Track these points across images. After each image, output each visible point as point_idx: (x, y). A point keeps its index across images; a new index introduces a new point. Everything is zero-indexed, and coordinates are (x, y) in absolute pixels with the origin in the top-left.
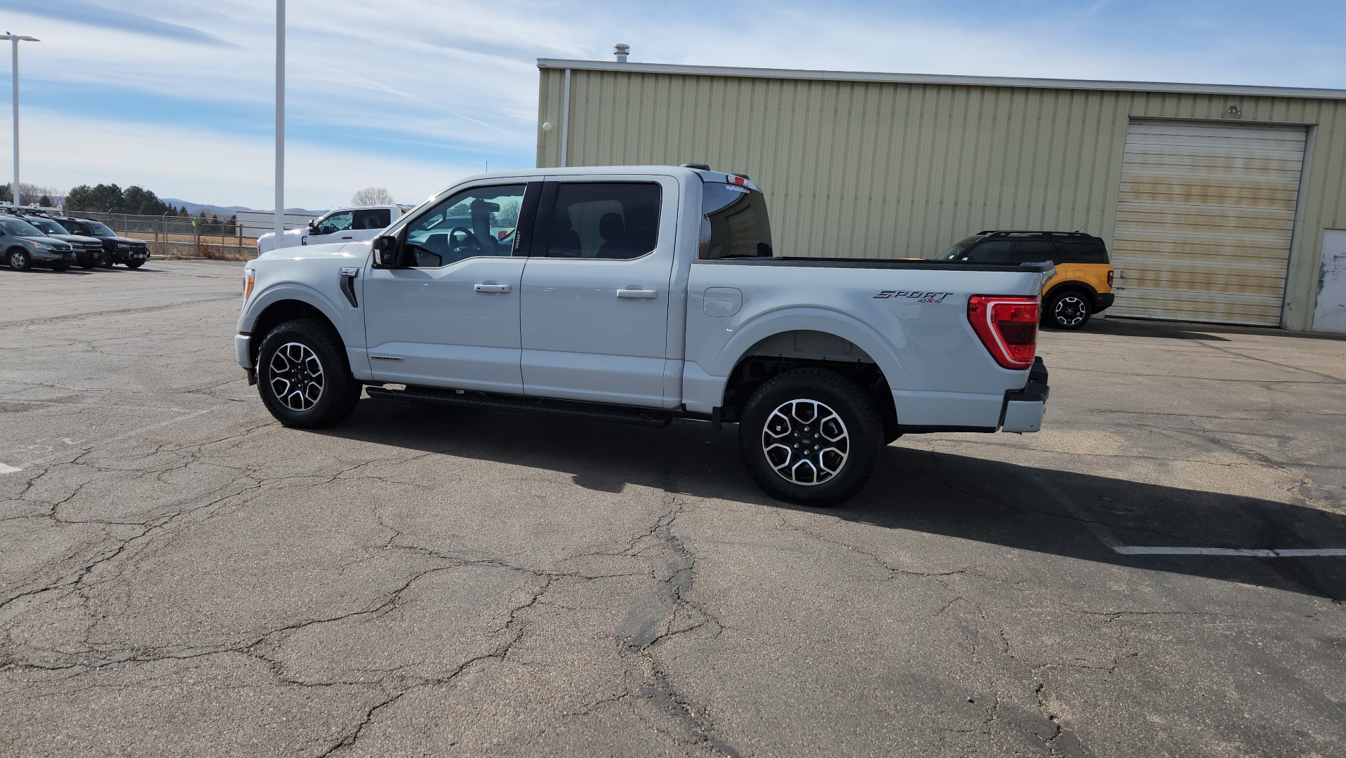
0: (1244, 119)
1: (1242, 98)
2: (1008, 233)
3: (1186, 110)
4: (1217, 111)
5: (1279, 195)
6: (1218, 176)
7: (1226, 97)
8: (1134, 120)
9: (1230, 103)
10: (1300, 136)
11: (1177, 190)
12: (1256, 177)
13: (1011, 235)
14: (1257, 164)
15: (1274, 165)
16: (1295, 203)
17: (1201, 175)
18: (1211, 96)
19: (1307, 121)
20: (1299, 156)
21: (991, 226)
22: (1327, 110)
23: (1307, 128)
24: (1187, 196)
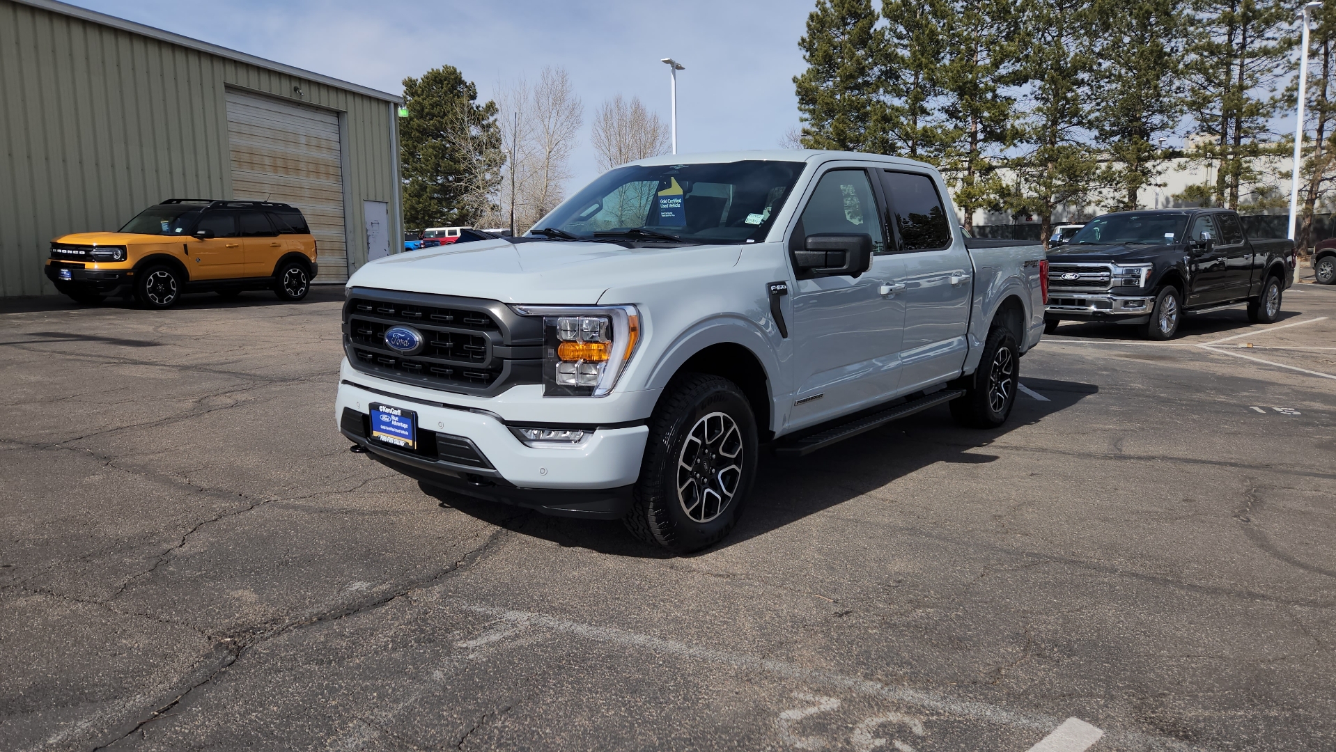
0: (305, 99)
1: (300, 79)
2: (225, 203)
3: (265, 84)
4: (284, 89)
5: (331, 171)
6: (291, 150)
7: (290, 77)
8: (230, 88)
9: (295, 84)
10: (334, 120)
11: (267, 161)
12: (315, 154)
13: (229, 205)
14: (314, 142)
15: (324, 143)
16: (341, 179)
17: (280, 148)
18: (280, 75)
19: (342, 108)
20: (336, 137)
21: (217, 197)
22: (350, 98)
23: (338, 114)
24: (275, 167)
